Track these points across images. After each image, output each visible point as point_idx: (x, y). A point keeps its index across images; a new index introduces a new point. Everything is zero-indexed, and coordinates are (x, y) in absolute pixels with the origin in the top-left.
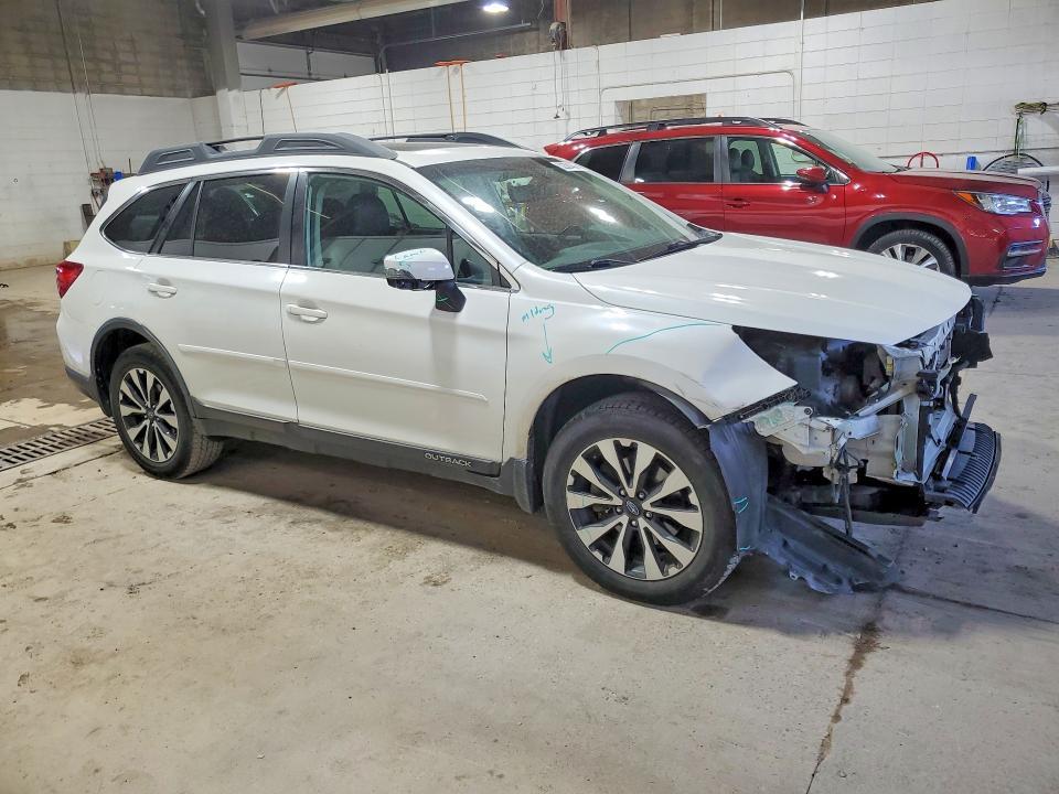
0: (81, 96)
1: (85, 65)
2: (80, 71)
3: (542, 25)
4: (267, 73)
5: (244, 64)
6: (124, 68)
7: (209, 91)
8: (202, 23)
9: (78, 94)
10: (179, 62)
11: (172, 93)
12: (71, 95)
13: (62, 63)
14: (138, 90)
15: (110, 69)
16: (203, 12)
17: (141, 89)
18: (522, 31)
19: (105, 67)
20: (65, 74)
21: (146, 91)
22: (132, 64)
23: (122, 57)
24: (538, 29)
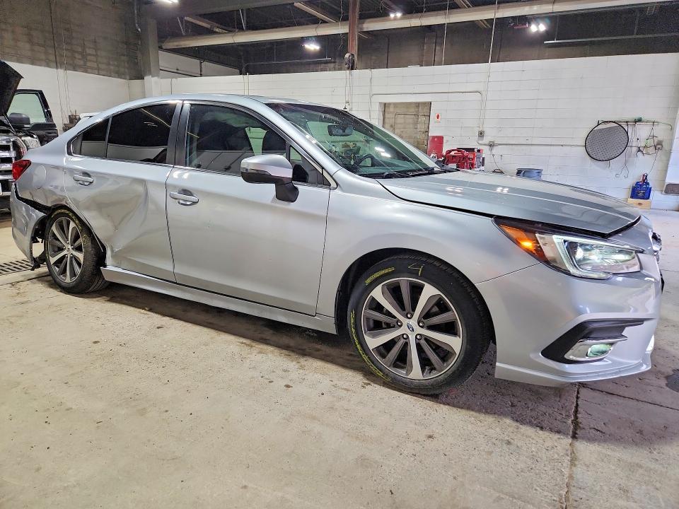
0: (61, 71)
1: (65, 53)
2: (61, 56)
3: (337, 60)
4: (176, 71)
5: (162, 64)
6: (89, 57)
7: (140, 77)
8: (138, 36)
9: (59, 70)
10: (123, 58)
11: (117, 75)
12: (55, 70)
13: (51, 51)
14: (96, 71)
15: (80, 57)
16: (139, 30)
17: (98, 71)
18: (326, 62)
19: (77, 55)
20: (52, 58)
21: (101, 72)
22: (93, 55)
23: (88, 51)
24: (334, 62)
